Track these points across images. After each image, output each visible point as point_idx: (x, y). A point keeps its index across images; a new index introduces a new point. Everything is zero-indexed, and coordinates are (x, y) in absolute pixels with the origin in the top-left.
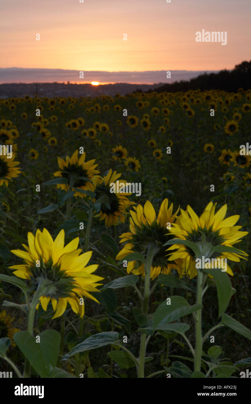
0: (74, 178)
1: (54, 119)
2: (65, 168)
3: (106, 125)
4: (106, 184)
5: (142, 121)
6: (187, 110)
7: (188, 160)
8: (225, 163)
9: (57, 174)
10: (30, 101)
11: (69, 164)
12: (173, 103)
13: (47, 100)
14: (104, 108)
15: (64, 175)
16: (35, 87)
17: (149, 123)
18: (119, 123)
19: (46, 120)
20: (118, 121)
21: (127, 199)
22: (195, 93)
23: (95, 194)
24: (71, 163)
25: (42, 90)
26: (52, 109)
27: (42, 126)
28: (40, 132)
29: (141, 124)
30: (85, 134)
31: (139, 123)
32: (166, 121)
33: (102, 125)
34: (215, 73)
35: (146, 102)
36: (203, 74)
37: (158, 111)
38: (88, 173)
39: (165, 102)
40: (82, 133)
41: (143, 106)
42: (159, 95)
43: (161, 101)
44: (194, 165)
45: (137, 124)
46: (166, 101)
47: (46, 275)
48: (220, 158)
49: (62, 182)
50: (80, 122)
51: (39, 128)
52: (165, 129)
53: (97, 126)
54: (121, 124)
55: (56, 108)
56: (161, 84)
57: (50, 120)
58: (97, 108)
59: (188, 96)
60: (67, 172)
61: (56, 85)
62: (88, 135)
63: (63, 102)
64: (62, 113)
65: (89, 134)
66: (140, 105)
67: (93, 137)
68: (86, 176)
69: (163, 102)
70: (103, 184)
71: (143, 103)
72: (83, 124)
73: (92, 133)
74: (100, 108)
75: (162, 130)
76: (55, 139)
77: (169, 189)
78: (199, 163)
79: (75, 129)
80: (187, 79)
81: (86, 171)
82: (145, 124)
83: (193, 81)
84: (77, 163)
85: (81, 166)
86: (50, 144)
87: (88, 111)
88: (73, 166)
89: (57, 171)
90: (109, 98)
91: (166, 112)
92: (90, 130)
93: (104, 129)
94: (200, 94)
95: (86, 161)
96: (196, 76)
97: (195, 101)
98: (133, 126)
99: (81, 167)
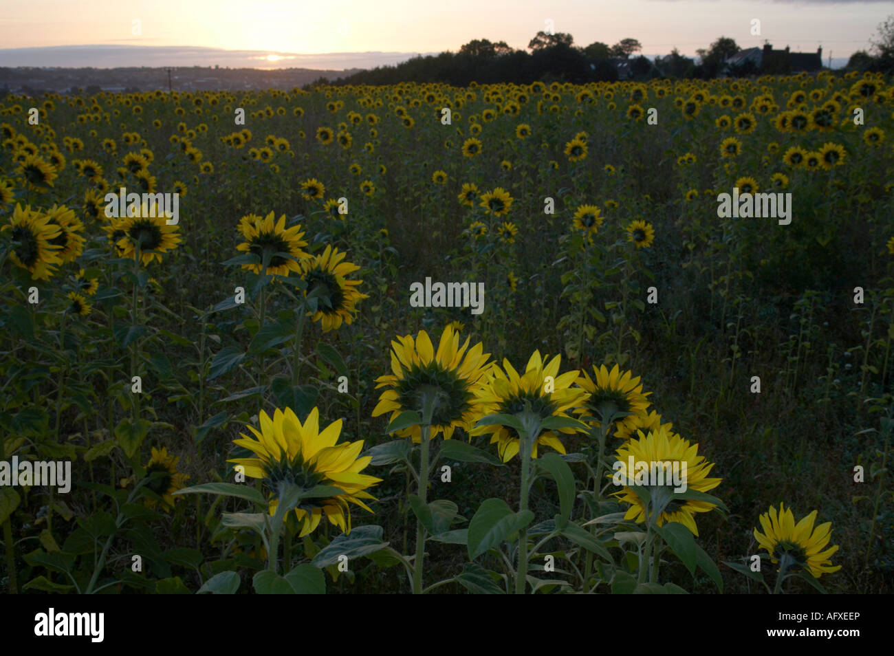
0: (267, 254)
1: (203, 128)
2: (254, 238)
3: (285, 141)
4: (323, 269)
5: (339, 135)
6: (403, 117)
7: (406, 191)
8: (467, 203)
9: (242, 247)
10: (162, 99)
11: (261, 233)
12: (378, 104)
13: (188, 97)
14: (278, 111)
15: (253, 250)
16: (167, 73)
17: (350, 138)
18: (302, 135)
19: (192, 131)
20: (301, 132)
21: (356, 290)
22: (409, 87)
23: (307, 284)
24: (264, 232)
25: (176, 77)
26: (198, 112)
27: (189, 144)
28: (187, 153)
29: (338, 140)
30: (254, 155)
31: (335, 138)
32: (373, 134)
33: (279, 141)
34: (434, 56)
35: (338, 102)
36: (416, 56)
37: (361, 118)
38: (289, 246)
39: (367, 103)
40: (250, 153)
41: (337, 109)
42: (356, 90)
43: (361, 101)
44: (416, 201)
45: (331, 140)
46: (369, 101)
47: (293, 479)
48: (460, 196)
49: (250, 261)
50: (246, 136)
51: (184, 147)
52: (372, 146)
53: (271, 142)
54: (304, 136)
55: (204, 110)
56: (354, 69)
57: (198, 130)
58: (268, 112)
59: (400, 93)
60: (257, 246)
61: (197, 69)
62: (259, 157)
63: (214, 102)
64: (215, 119)
65: (262, 155)
66: (332, 107)
67: (267, 161)
68: (288, 250)
69: (364, 103)
70: (318, 269)
71: (335, 104)
72: (250, 139)
73: (265, 155)
74: (272, 113)
75: (369, 148)
76: (210, 165)
77: (392, 245)
78: (425, 199)
79: (239, 147)
80: (393, 63)
81: (287, 243)
82: (344, 140)
83: (401, 66)
84: (273, 232)
85: (280, 235)
86: (203, 172)
87: (253, 116)
88: (268, 236)
89: (243, 242)
90: (283, 94)
91: (371, 120)
92: (262, 150)
93: (283, 147)
94: (415, 89)
95: (286, 228)
96: (405, 60)
97: (412, 102)
98: (326, 142)
99: (279, 238)
